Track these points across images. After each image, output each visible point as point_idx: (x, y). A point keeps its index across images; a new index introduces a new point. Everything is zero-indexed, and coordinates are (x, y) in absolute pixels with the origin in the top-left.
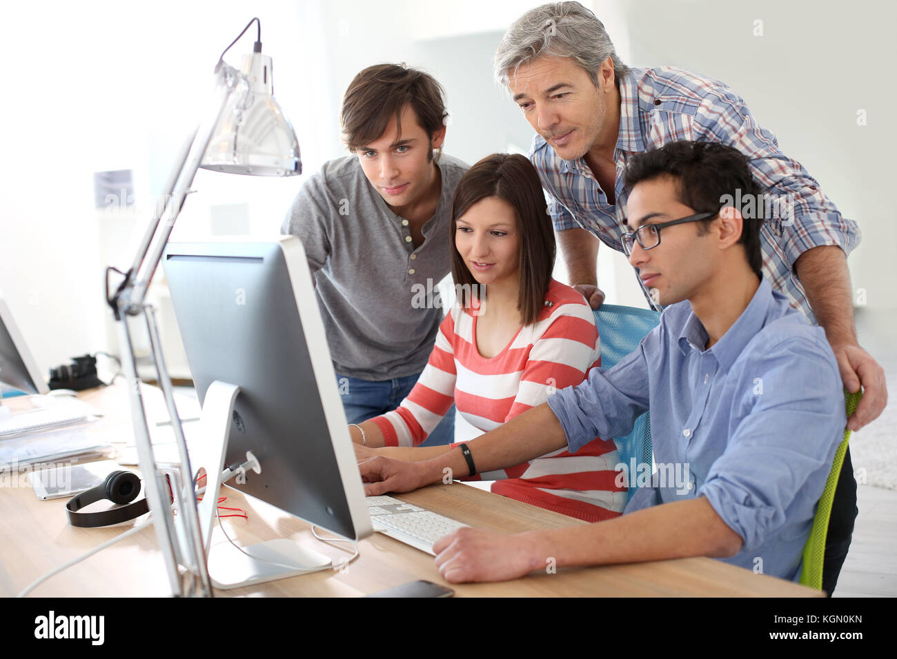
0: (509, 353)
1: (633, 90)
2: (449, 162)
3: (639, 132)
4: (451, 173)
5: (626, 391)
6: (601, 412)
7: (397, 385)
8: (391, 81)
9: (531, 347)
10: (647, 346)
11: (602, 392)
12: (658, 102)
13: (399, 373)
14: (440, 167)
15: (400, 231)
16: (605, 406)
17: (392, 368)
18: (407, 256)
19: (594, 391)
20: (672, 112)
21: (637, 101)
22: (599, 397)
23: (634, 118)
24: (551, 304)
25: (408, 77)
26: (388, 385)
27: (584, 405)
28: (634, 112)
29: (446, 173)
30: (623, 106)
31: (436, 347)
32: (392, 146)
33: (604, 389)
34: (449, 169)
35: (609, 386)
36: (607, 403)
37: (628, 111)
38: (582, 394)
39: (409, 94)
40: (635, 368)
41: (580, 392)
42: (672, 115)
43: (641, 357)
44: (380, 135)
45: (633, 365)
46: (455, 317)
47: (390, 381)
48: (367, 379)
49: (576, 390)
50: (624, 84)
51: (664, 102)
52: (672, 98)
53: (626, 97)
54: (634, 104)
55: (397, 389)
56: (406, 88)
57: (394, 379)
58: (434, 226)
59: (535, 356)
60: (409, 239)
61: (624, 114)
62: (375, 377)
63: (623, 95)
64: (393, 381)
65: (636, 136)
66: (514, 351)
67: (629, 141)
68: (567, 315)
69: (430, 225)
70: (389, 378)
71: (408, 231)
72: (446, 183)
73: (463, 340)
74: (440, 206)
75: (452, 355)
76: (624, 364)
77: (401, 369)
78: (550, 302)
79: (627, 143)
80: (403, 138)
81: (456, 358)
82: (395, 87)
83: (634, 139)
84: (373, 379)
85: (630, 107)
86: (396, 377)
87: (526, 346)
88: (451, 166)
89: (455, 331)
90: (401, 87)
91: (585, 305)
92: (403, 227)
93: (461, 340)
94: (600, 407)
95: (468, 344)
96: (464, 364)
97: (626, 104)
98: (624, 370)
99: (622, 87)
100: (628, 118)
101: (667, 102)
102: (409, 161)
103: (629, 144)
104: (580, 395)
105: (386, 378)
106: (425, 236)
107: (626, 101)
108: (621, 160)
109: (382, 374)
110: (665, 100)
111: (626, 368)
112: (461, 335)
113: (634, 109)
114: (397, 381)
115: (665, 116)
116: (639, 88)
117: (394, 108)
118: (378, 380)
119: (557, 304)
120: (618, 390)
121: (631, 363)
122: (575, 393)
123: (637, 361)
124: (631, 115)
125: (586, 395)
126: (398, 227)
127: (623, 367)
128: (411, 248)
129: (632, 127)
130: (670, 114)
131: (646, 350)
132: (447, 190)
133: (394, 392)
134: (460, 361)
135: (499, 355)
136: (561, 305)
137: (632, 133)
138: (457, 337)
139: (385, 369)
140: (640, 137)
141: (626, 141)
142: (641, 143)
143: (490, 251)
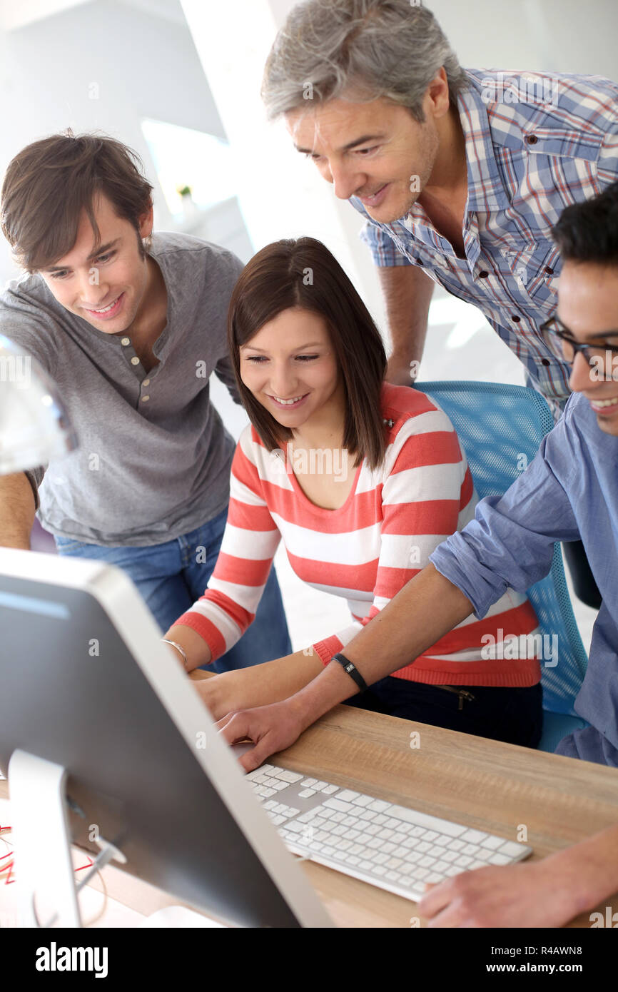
0: (356, 501)
1: (481, 118)
2: (168, 245)
3: (498, 180)
4: (173, 261)
5: (540, 528)
6: (514, 564)
7: (186, 543)
8: (66, 164)
9: (381, 487)
10: (553, 461)
11: (508, 537)
12: (533, 140)
13: (185, 527)
14: (157, 259)
15: (122, 354)
16: (515, 554)
17: (173, 523)
18: (138, 383)
19: (498, 540)
20: (558, 156)
21: (489, 132)
22: (505, 545)
23: (489, 160)
24: (391, 423)
25: (88, 151)
26: (174, 547)
27: (486, 558)
28: (487, 151)
29: (167, 263)
30: (469, 146)
31: (236, 502)
32: (90, 257)
33: (511, 532)
34: (170, 257)
35: (517, 529)
36: (517, 550)
37: (476, 151)
38: (480, 545)
39: (96, 178)
40: (546, 495)
41: (476, 541)
42: (558, 160)
43: (551, 478)
44: (71, 246)
45: (542, 492)
46: (253, 459)
47: (176, 541)
48: (144, 545)
49: (470, 540)
50: (467, 111)
51: (543, 139)
52: (556, 134)
53: (472, 132)
54: (485, 139)
55: (186, 548)
56: (89, 167)
57: (180, 537)
58: (170, 339)
59: (390, 498)
60: (136, 361)
61: (471, 158)
62: (153, 540)
63: (467, 128)
64: (180, 540)
65: (494, 186)
66: (363, 496)
67: (485, 197)
68: (418, 433)
69: (163, 341)
70: (174, 538)
71: (132, 350)
72: (171, 277)
73: (277, 487)
74: (169, 311)
75: (266, 508)
76: (528, 493)
77: (184, 522)
78: (388, 421)
79: (483, 200)
80: (104, 242)
81: (274, 511)
82: (74, 172)
83: (492, 191)
84: (153, 544)
85: (480, 145)
86: (182, 533)
87: (374, 487)
88: (171, 252)
89: (261, 477)
90: (82, 171)
91: (436, 409)
92: (124, 348)
93: (273, 489)
94: (512, 559)
95: (287, 492)
96: (290, 518)
97: (474, 141)
98: (530, 501)
99: (463, 116)
100: (479, 162)
101: (548, 140)
102: (119, 269)
103: (486, 201)
104: (478, 548)
105: (169, 538)
106: (159, 357)
107: (473, 136)
108: (475, 225)
109: (163, 532)
110: (545, 137)
111: (533, 497)
112: (271, 480)
113: (486, 146)
114: (184, 539)
115: (545, 162)
116: (490, 113)
117: (83, 203)
118: (159, 543)
119: (400, 422)
120: (530, 530)
121: (538, 489)
122: (469, 544)
123: (546, 486)
124: (482, 156)
125: (486, 547)
126: (117, 348)
127: (528, 497)
128: (142, 372)
129: (486, 174)
130: (554, 158)
131: (557, 468)
132: (174, 286)
133: (185, 552)
134: (281, 515)
135: (345, 505)
136: (405, 422)
137: (488, 183)
138: (267, 484)
139: (164, 527)
140: (501, 188)
141: (481, 198)
142: (504, 195)
143: (299, 381)
